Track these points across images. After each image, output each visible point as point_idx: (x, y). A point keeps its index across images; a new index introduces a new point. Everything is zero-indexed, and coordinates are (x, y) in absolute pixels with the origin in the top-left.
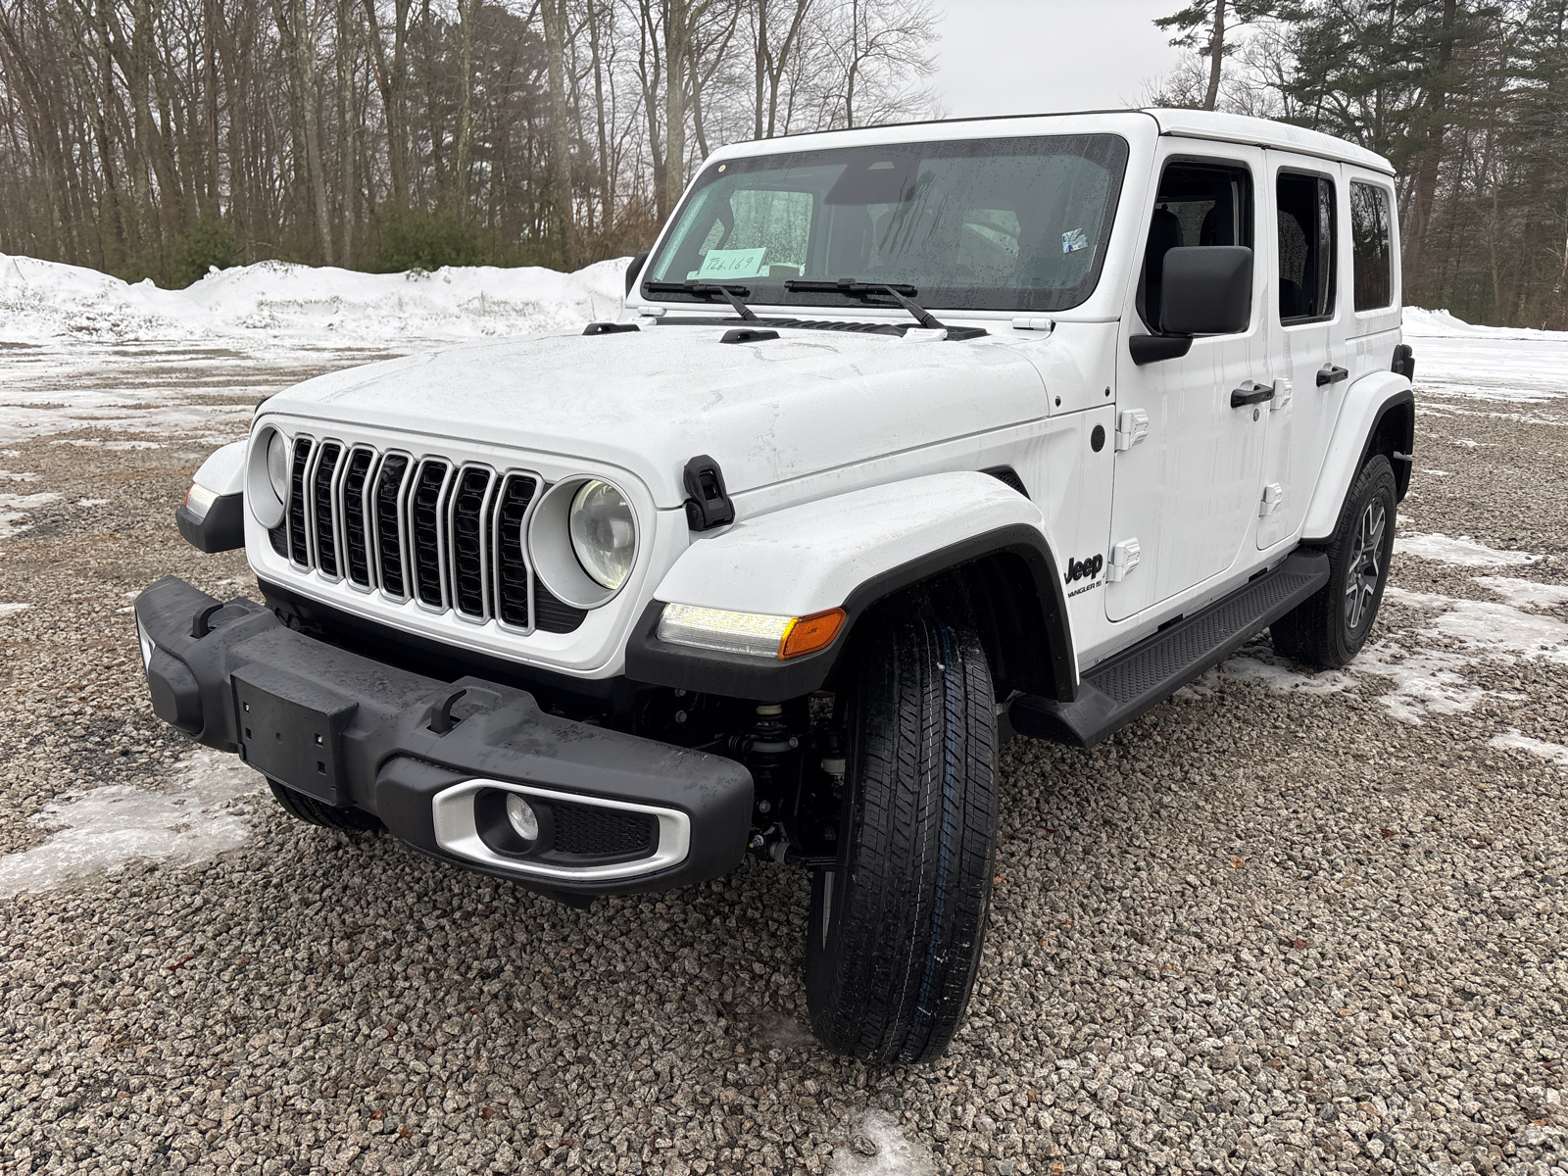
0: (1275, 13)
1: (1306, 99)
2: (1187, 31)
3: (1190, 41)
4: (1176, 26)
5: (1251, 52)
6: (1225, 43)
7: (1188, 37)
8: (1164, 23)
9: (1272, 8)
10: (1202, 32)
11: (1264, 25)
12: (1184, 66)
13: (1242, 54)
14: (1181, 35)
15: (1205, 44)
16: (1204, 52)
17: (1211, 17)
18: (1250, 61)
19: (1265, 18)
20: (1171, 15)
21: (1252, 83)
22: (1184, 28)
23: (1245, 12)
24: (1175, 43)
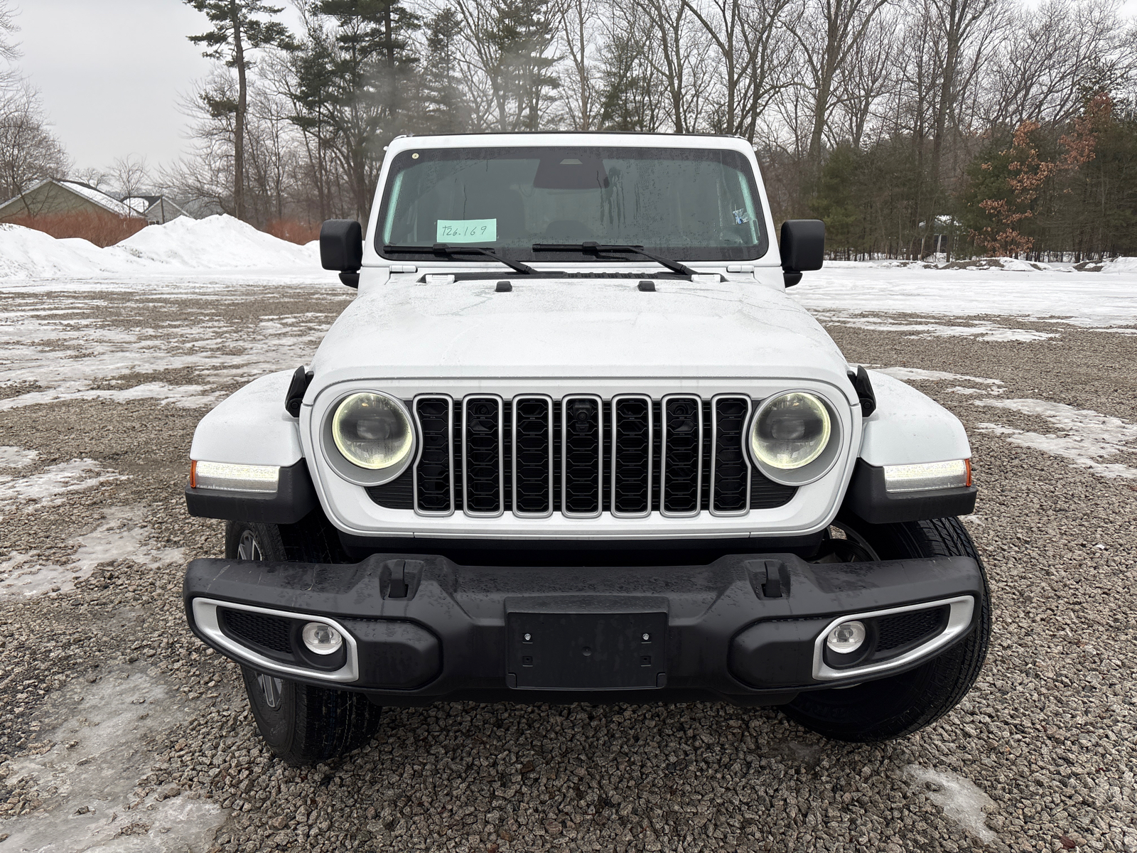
0: (276, 43)
1: (310, 106)
2: (215, 47)
3: (218, 55)
4: (204, 43)
5: (262, 68)
6: (245, 60)
7: (216, 52)
8: (196, 39)
9: (274, 39)
10: (227, 50)
11: (268, 50)
12: (216, 73)
13: (257, 69)
14: (211, 50)
15: (230, 59)
16: (230, 64)
17: (231, 40)
18: (263, 74)
19: (268, 46)
20: (199, 34)
21: (267, 90)
22: (211, 45)
23: (254, 40)
24: (207, 55)
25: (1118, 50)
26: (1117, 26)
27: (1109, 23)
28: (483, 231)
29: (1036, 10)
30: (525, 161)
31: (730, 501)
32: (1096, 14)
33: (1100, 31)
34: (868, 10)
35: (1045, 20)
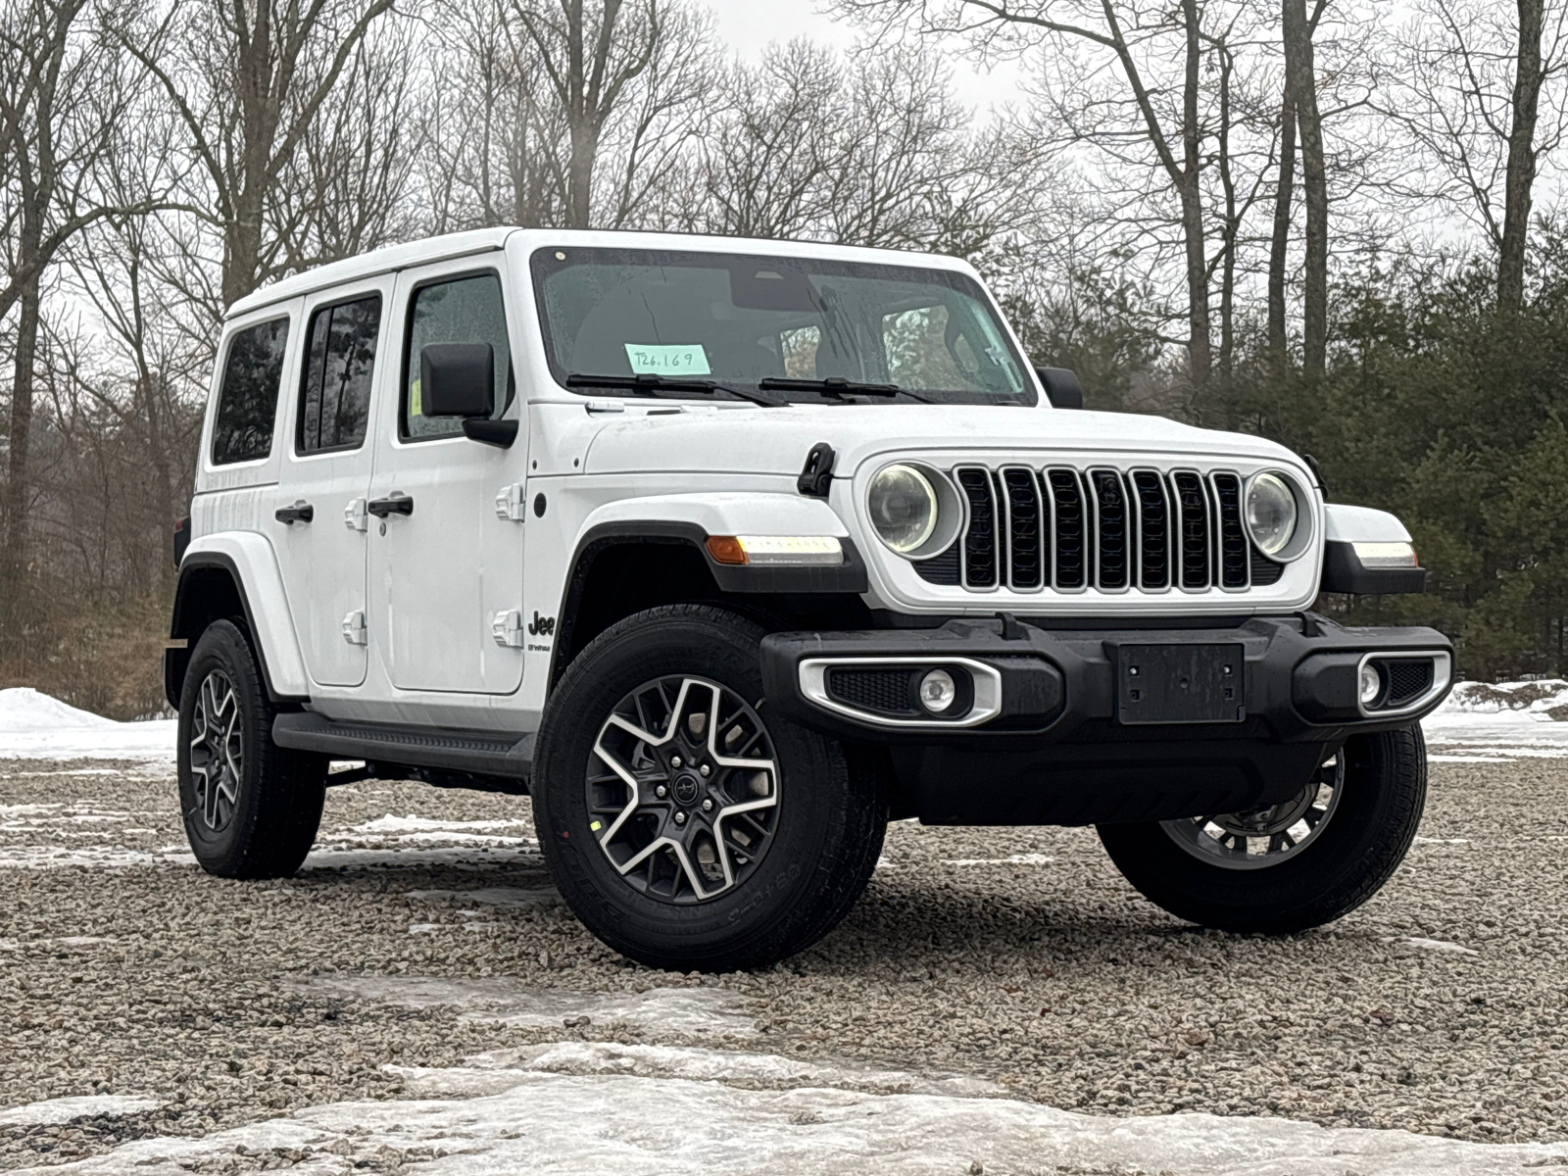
25: (962, 180)
26: (953, 122)
27: (933, 111)
28: (689, 361)
29: (759, 65)
30: (709, 271)
31: (1235, 579)
32: (903, 90)
33: (916, 133)
34: (346, 25)
35: (783, 91)
